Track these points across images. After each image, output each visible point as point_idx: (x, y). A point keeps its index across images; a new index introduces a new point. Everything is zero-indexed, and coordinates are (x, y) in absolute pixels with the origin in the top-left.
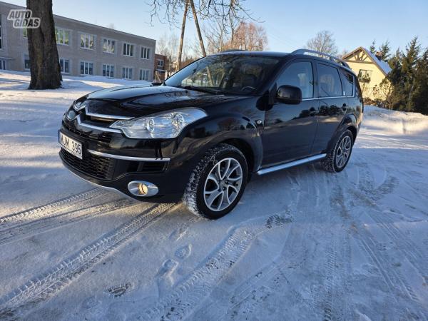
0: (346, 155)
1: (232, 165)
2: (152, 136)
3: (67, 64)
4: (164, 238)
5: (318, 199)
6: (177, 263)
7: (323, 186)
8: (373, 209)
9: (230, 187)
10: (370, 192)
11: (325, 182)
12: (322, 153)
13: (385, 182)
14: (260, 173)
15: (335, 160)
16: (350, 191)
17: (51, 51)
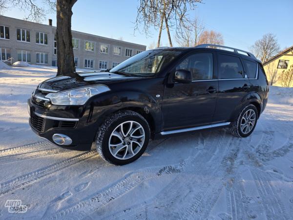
0: (251, 125)
1: (135, 126)
2: (71, 104)
3: (92, 62)
4: (76, 175)
5: (213, 157)
6: (72, 194)
7: (224, 147)
8: (258, 169)
9: (133, 143)
10: (263, 154)
11: (228, 144)
12: (226, 122)
13: (283, 147)
14: (162, 133)
15: (239, 128)
16: (246, 152)
17: (69, 54)
